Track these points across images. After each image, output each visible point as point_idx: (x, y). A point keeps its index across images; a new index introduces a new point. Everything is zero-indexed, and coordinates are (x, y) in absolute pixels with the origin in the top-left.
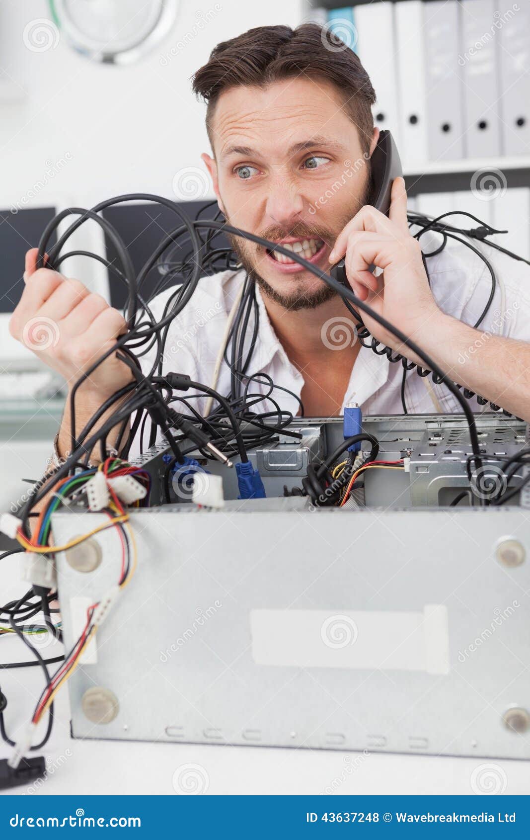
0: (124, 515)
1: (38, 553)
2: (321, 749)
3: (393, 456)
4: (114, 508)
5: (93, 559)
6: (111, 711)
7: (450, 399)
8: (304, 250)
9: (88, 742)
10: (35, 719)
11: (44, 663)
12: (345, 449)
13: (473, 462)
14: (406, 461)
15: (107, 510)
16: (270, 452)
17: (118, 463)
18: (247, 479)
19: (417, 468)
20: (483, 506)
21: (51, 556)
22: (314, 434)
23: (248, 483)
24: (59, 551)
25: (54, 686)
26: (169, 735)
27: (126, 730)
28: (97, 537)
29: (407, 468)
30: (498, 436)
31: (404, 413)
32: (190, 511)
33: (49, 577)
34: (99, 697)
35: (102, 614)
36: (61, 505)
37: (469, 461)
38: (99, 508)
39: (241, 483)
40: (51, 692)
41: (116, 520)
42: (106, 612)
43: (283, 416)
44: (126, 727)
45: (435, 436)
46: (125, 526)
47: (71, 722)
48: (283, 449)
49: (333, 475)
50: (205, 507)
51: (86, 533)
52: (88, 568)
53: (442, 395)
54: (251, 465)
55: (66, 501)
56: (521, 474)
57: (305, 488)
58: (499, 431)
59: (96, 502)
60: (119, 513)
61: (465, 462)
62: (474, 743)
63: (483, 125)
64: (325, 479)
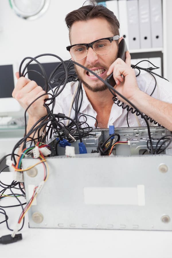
0: (45, 159)
1: (18, 171)
2: (106, 229)
3: (124, 140)
4: (41, 157)
5: (35, 173)
6: (41, 220)
7: (142, 120)
8: (98, 72)
9: (34, 229)
10: (19, 222)
11: (22, 205)
12: (110, 138)
13: (149, 141)
14: (129, 141)
15: (39, 158)
16: (86, 140)
17: (41, 144)
18: (81, 148)
19: (132, 143)
20: (152, 155)
21: (22, 172)
22: (99, 134)
23: (82, 149)
24: (25, 171)
25: (24, 212)
26: (59, 226)
27: (46, 225)
28: (36, 166)
29: (129, 144)
30: (157, 134)
31: (128, 127)
32: (65, 158)
33: (21, 179)
34: (38, 215)
35: (39, 190)
36: (24, 157)
37: (148, 141)
38: (37, 157)
39: (80, 149)
40: (24, 213)
41: (42, 161)
42: (41, 189)
43: (90, 128)
44: (46, 224)
45: (137, 134)
46: (45, 163)
47: (29, 223)
48: (90, 139)
49: (106, 146)
50: (69, 156)
51: (33, 165)
52: (33, 176)
53: (140, 119)
54: (83, 143)
55: (26, 156)
56: (165, 145)
57: (98, 150)
58: (156, 132)
59: (36, 155)
60: (43, 159)
61: (147, 141)
62: (152, 226)
63: (146, 38)
64: (104, 147)
